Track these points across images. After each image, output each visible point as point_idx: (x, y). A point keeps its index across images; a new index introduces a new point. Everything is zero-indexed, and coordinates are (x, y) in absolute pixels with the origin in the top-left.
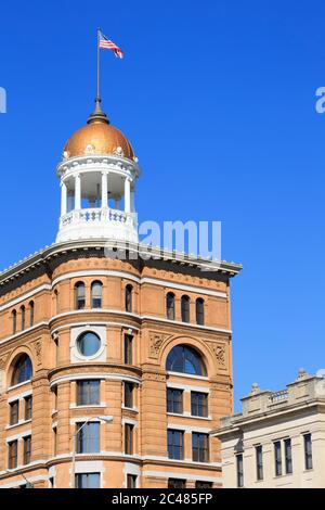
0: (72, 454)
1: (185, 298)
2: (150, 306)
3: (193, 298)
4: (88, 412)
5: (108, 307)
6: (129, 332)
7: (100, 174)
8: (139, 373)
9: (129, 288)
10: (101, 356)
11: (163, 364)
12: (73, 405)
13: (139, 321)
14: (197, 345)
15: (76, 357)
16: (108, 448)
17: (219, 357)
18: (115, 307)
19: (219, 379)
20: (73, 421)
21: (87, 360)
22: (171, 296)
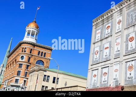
0: (16, 76)
1: (42, 52)
2: (35, 53)
3: (44, 53)
4: (20, 69)
5: (27, 52)
6: (30, 57)
7: (30, 30)
8: (31, 64)
9: (31, 50)
10: (23, 60)
11: (35, 63)
12: (18, 68)
13: (32, 55)
14: (43, 60)
15: (20, 60)
16: (21, 75)
17: (47, 63)
18: (28, 52)
19: (46, 67)
20: (17, 70)
21: (21, 60)
22: (39, 52)
